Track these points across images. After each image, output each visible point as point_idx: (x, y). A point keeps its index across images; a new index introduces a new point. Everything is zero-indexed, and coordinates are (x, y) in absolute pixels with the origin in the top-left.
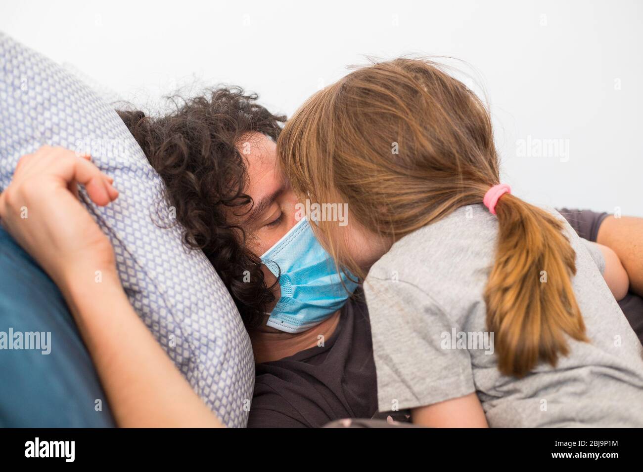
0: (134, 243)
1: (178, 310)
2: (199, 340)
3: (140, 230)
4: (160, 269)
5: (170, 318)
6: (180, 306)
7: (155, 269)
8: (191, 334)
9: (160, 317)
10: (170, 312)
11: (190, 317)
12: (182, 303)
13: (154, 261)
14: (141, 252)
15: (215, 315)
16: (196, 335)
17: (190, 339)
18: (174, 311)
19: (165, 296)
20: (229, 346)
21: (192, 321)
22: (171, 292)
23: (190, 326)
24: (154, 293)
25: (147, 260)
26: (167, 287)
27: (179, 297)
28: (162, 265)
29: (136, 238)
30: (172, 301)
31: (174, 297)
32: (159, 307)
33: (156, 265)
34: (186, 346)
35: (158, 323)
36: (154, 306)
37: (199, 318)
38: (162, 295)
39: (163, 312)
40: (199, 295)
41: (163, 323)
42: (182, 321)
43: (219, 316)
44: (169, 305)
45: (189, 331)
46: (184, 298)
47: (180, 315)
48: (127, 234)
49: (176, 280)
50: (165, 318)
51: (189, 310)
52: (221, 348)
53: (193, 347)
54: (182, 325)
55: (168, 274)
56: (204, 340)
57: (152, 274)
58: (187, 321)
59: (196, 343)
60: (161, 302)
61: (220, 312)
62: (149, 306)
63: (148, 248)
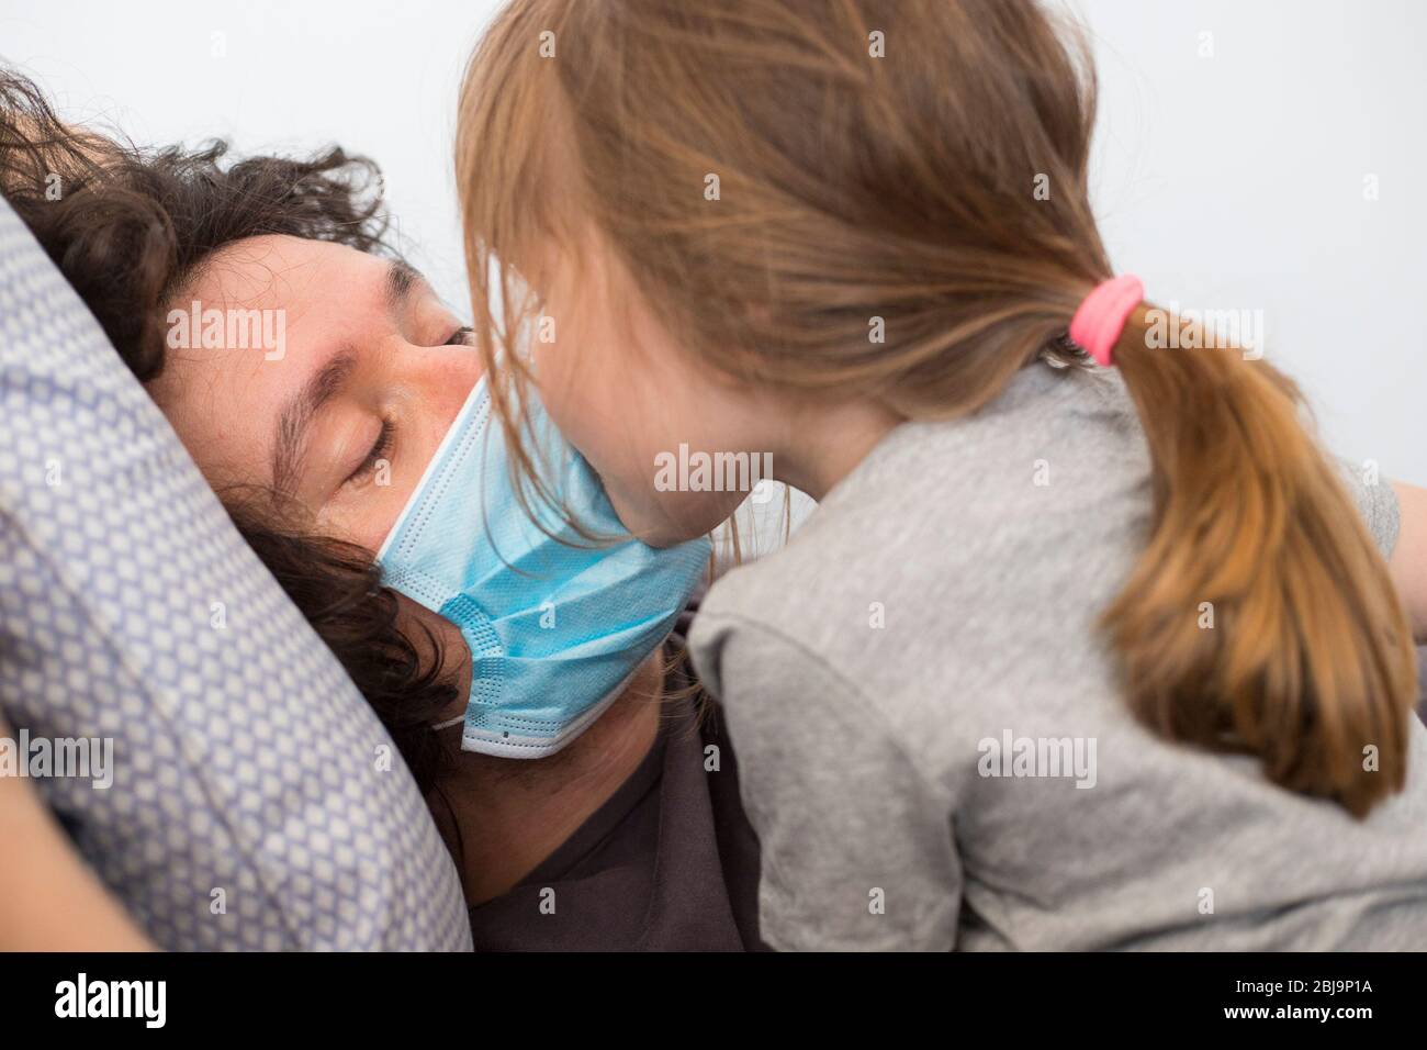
0: (116, 598)
1: (243, 814)
2: (310, 898)
3: (132, 556)
4: (191, 684)
5: (221, 841)
6: (251, 801)
7: (175, 683)
8: (287, 884)
9: (192, 839)
10: (220, 819)
11: (280, 829)
12: (257, 787)
13: (173, 654)
14: (136, 626)
15: (357, 816)
16: (303, 884)
17: (283, 898)
18: (233, 816)
19: (207, 773)
20: (399, 911)
21: (290, 843)
22: (223, 758)
23: (284, 859)
24: (173, 763)
25: (156, 653)
26: (213, 742)
27: (246, 772)
28: (196, 670)
29: (121, 583)
30: (227, 786)
31: (231, 772)
32: (188, 809)
33: (182, 668)
34: (271, 919)
35: (187, 855)
36: (172, 805)
37: (310, 829)
38: (195, 771)
39: (201, 823)
40: (308, 759)
41: (202, 856)
42: (259, 844)
43: (371, 819)
44: (219, 801)
45: (280, 872)
46: (261, 773)
47: (252, 828)
48: (94, 570)
49: (238, 715)
50: (207, 841)
51: (279, 808)
52: (373, 917)
53: (293, 923)
54: (260, 859)
55: (215, 698)
56: (325, 899)
57: (169, 700)
58: (275, 843)
59: (302, 909)
60: (193, 793)
61: (373, 806)
62: (156, 805)
63: (157, 611)
